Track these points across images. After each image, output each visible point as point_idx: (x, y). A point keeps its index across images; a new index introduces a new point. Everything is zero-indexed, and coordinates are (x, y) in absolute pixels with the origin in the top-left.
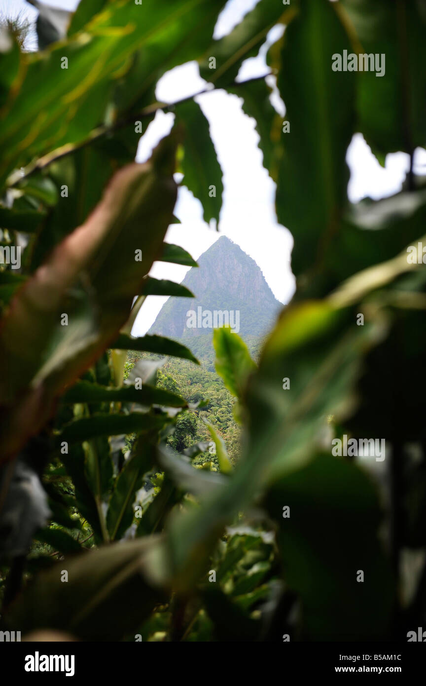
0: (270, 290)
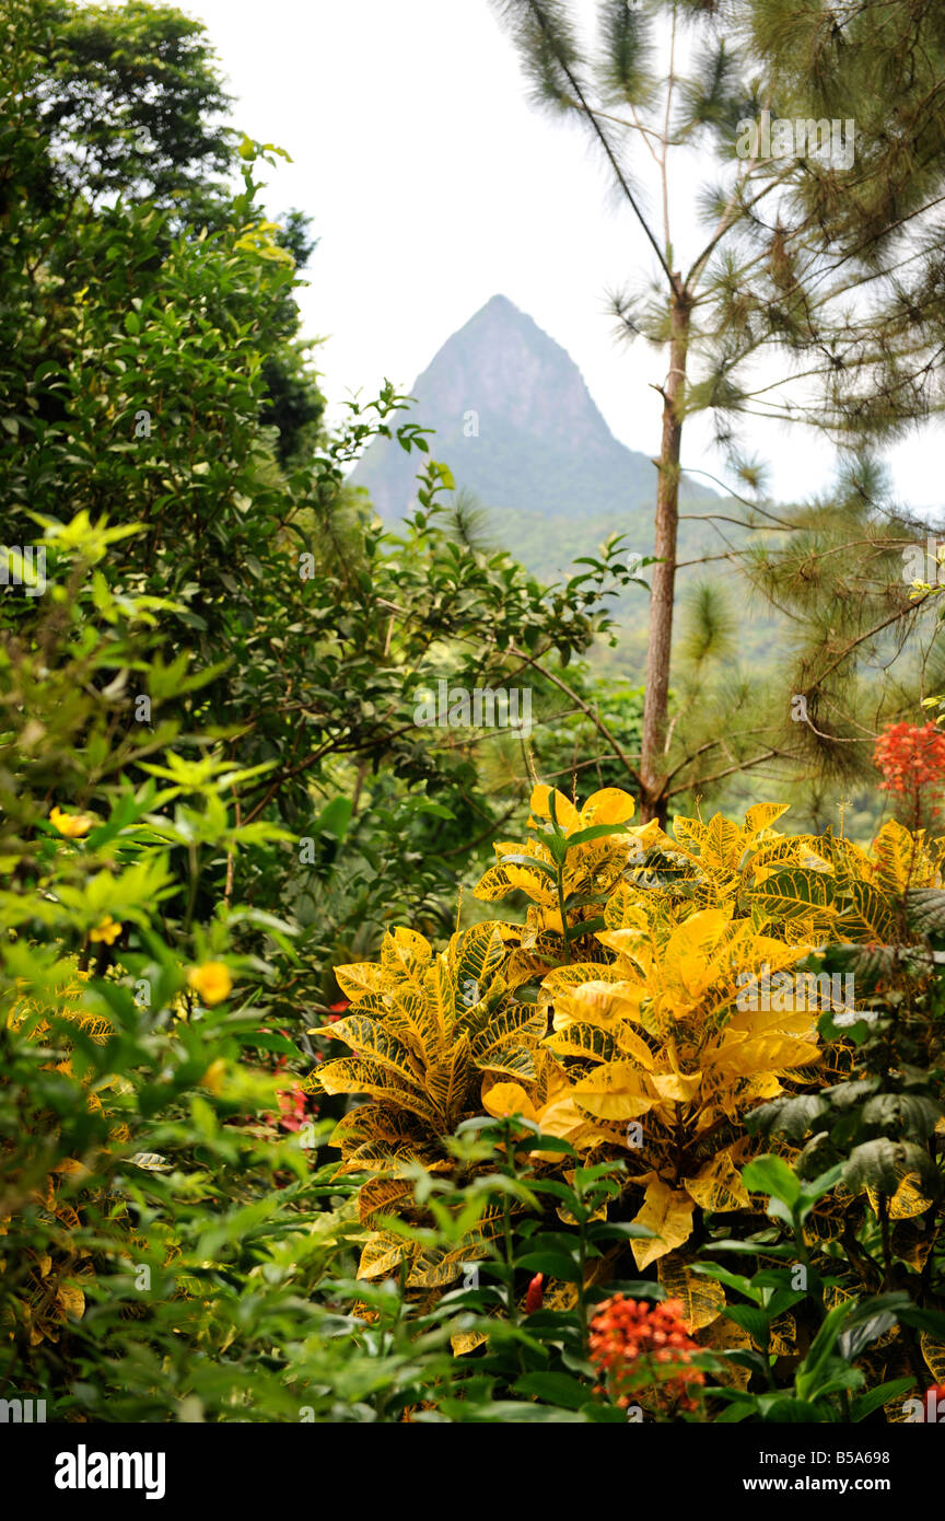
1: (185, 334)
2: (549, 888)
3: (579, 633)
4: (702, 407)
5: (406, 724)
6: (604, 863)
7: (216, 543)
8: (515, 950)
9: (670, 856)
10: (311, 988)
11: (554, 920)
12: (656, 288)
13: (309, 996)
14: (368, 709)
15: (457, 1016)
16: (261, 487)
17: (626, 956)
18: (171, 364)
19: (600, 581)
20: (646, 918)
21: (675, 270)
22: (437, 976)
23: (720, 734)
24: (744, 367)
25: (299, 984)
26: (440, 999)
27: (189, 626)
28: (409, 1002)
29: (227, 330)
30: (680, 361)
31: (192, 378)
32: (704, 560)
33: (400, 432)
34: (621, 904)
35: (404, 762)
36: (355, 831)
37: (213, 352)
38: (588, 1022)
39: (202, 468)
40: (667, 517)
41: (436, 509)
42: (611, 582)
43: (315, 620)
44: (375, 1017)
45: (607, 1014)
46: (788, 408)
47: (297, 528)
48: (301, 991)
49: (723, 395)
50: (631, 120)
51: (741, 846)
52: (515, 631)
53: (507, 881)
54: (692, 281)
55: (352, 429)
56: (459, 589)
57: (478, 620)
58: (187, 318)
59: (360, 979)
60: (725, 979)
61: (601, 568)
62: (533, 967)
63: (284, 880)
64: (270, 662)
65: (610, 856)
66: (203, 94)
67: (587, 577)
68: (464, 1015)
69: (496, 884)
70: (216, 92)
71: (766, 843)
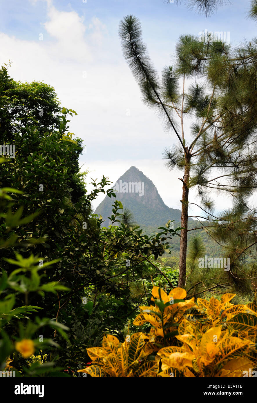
0: (161, 198)
1: (45, 162)
2: (158, 321)
3: (160, 249)
4: (195, 185)
5: (109, 277)
6: (176, 313)
7: (53, 222)
8: (148, 343)
9: (199, 310)
10: (80, 357)
11: (160, 332)
12: (181, 151)
13: (80, 360)
14: (98, 272)
15: (129, 365)
16: (67, 206)
17: (186, 344)
18: (41, 170)
19: (166, 234)
20: (193, 331)
21: (186, 146)
22: (122, 351)
23: (201, 280)
24: (207, 173)
25: (77, 356)
26: (122, 359)
27: (45, 247)
28: (112, 360)
29: (58, 161)
30: (188, 172)
31: (47, 175)
32: (195, 229)
33: (108, 191)
34: (184, 326)
35: (109, 288)
36: (94, 312)
37: (53, 167)
38: (174, 367)
39: (49, 201)
40: (184, 216)
41: (118, 214)
42: (169, 235)
43: (82, 247)
44: (100, 366)
45: (181, 364)
46: (219, 186)
47: (77, 219)
48: (77, 358)
49: (201, 181)
50: (172, 106)
51: (220, 308)
52: (141, 249)
53: (144, 319)
54: (191, 149)
55: (93, 190)
56: (124, 237)
57: (131, 246)
58: (46, 158)
59: (95, 353)
60: (221, 352)
61: (166, 231)
62: (153, 348)
63: (73, 324)
64: (69, 259)
65: (179, 310)
66: (53, 107)
67: (162, 233)
68: (131, 365)
69: (140, 320)
70: (57, 107)
71: (228, 307)
